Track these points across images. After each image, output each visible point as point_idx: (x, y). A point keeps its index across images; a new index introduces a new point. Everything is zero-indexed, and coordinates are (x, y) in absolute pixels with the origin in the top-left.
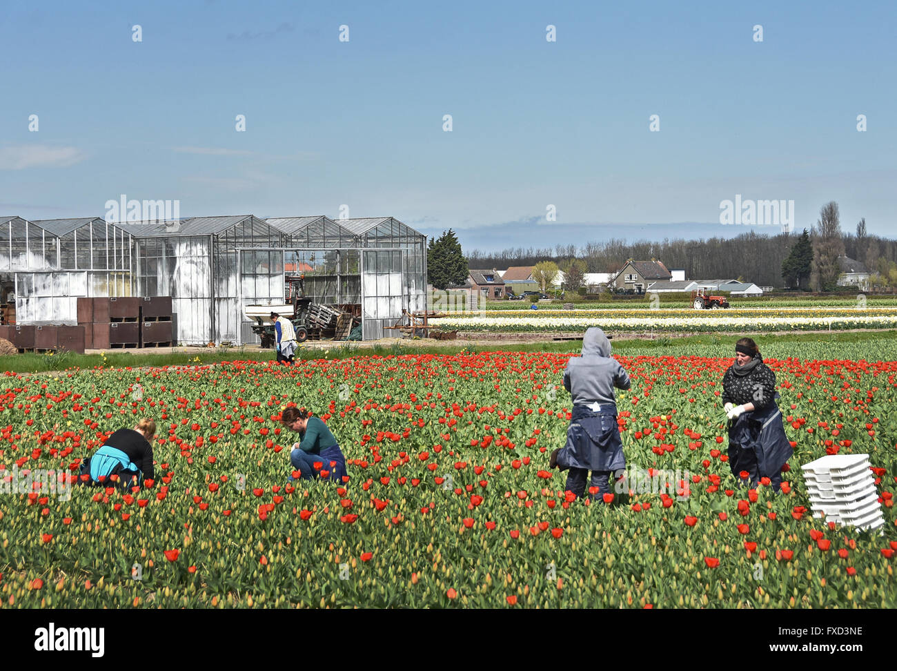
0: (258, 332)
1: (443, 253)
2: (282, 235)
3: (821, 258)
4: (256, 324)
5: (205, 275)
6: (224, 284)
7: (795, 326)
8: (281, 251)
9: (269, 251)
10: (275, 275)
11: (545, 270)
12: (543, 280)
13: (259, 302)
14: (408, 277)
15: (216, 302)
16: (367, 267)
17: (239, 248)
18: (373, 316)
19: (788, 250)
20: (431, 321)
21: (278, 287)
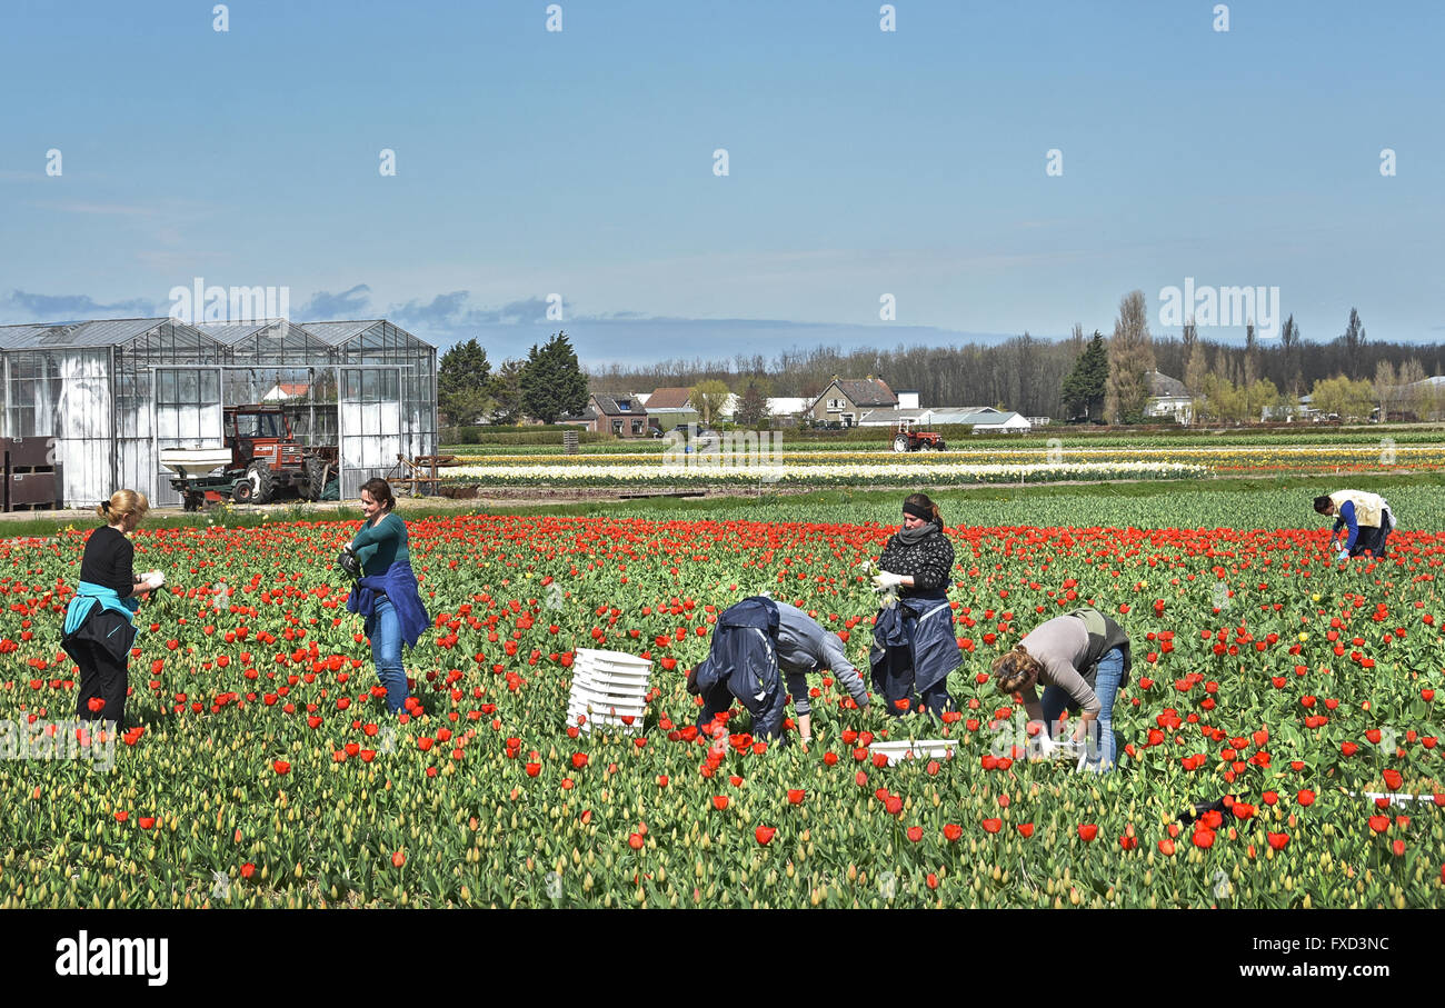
0: (179, 488)
1: (550, 368)
2: (220, 347)
3: (1121, 375)
4: (177, 476)
5: (103, 405)
6: (131, 419)
7: (982, 477)
8: (217, 370)
9: (199, 370)
10: (208, 405)
11: (709, 393)
12: (707, 408)
13: (183, 445)
14: (409, 407)
15: (119, 445)
16: (346, 394)
17: (153, 366)
18: (356, 465)
19: (1071, 362)
20: (443, 471)
21: (210, 422)
